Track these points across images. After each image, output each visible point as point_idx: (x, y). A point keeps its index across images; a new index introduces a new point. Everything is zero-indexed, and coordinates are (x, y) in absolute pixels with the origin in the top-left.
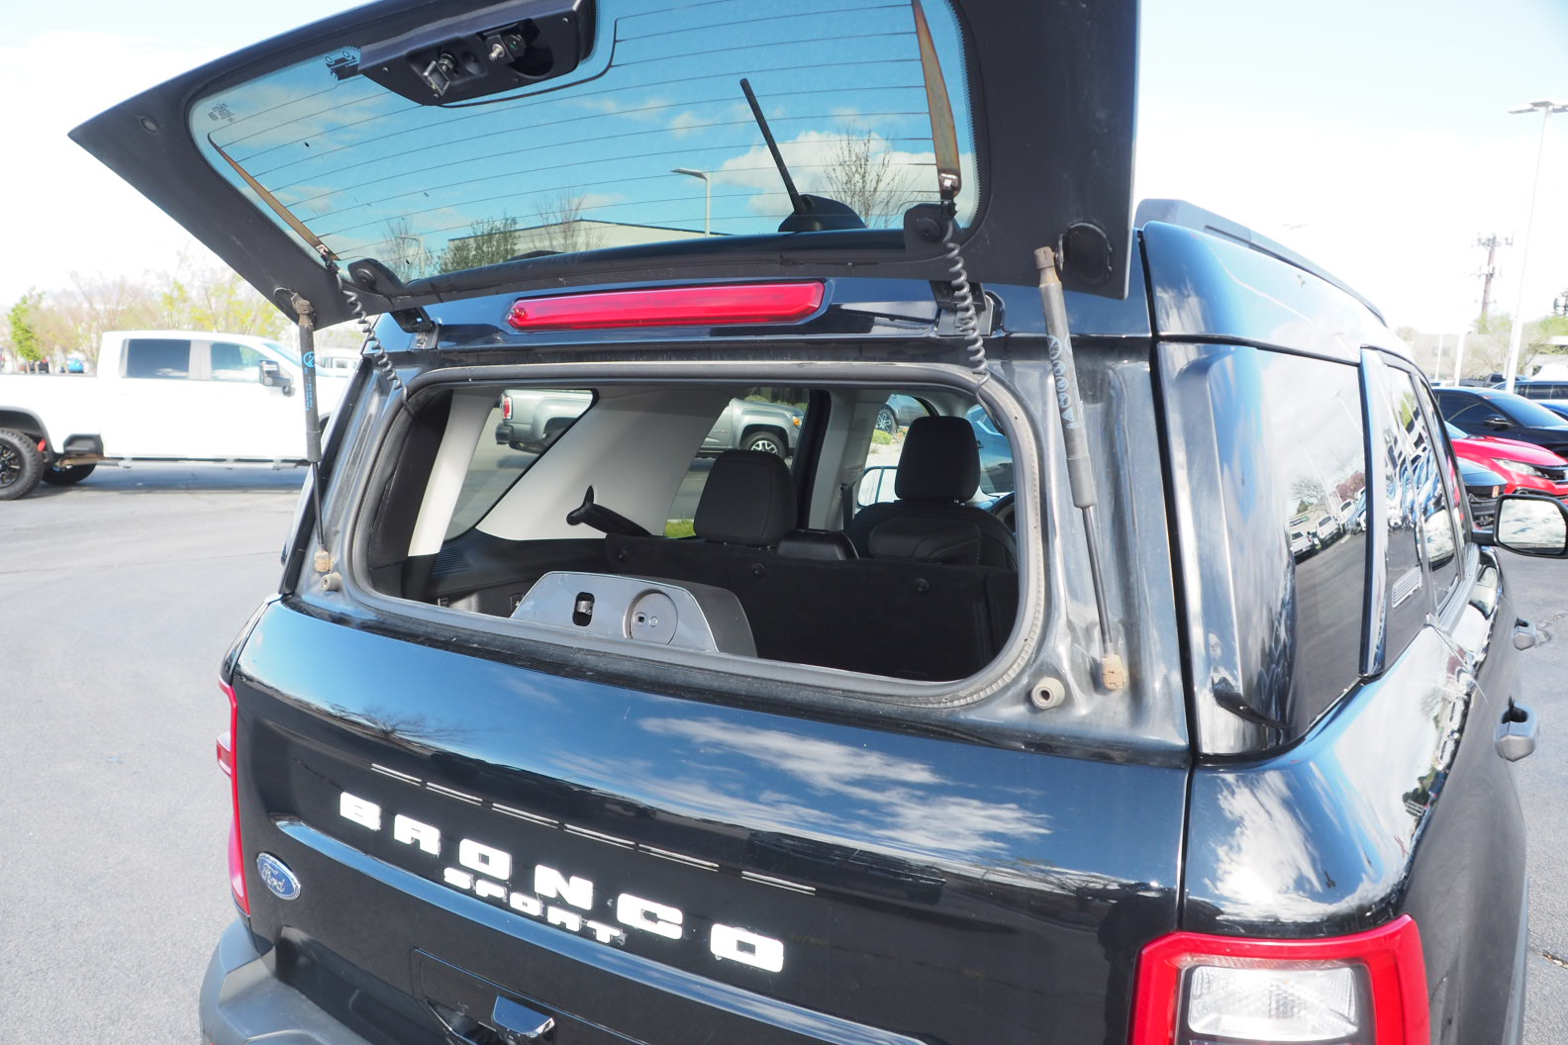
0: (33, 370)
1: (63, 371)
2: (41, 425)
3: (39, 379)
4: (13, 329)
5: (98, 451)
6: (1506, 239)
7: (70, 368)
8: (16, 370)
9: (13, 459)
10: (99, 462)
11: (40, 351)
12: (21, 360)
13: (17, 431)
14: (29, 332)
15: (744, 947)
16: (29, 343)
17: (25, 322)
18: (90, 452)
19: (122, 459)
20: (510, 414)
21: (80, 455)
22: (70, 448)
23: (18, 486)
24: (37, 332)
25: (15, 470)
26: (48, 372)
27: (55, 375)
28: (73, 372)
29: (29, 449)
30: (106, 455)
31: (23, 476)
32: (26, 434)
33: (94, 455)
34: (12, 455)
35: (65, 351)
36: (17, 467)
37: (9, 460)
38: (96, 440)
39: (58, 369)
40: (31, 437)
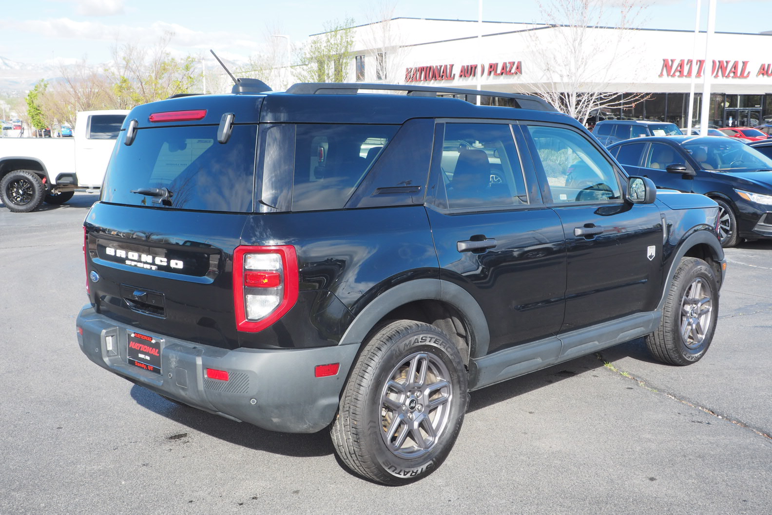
0: (41, 135)
1: (59, 136)
2: (44, 168)
3: (45, 141)
4: (28, 108)
5: (75, 183)
7: (63, 133)
8: (31, 135)
10: (75, 189)
11: (46, 123)
12: (34, 129)
13: (31, 171)
14: (39, 110)
16: (38, 117)
17: (36, 103)
18: (70, 183)
19: (88, 188)
20: (323, 158)
21: (65, 185)
22: (59, 181)
23: (32, 204)
24: (43, 109)
25: (30, 195)
26: (50, 136)
27: (54, 138)
28: (65, 136)
29: (37, 182)
30: (79, 185)
31: (34, 198)
32: (35, 173)
33: (73, 186)
35: (60, 122)
36: (31, 193)
37: (27, 189)
38: (73, 176)
39: (56, 135)
40: (39, 175)
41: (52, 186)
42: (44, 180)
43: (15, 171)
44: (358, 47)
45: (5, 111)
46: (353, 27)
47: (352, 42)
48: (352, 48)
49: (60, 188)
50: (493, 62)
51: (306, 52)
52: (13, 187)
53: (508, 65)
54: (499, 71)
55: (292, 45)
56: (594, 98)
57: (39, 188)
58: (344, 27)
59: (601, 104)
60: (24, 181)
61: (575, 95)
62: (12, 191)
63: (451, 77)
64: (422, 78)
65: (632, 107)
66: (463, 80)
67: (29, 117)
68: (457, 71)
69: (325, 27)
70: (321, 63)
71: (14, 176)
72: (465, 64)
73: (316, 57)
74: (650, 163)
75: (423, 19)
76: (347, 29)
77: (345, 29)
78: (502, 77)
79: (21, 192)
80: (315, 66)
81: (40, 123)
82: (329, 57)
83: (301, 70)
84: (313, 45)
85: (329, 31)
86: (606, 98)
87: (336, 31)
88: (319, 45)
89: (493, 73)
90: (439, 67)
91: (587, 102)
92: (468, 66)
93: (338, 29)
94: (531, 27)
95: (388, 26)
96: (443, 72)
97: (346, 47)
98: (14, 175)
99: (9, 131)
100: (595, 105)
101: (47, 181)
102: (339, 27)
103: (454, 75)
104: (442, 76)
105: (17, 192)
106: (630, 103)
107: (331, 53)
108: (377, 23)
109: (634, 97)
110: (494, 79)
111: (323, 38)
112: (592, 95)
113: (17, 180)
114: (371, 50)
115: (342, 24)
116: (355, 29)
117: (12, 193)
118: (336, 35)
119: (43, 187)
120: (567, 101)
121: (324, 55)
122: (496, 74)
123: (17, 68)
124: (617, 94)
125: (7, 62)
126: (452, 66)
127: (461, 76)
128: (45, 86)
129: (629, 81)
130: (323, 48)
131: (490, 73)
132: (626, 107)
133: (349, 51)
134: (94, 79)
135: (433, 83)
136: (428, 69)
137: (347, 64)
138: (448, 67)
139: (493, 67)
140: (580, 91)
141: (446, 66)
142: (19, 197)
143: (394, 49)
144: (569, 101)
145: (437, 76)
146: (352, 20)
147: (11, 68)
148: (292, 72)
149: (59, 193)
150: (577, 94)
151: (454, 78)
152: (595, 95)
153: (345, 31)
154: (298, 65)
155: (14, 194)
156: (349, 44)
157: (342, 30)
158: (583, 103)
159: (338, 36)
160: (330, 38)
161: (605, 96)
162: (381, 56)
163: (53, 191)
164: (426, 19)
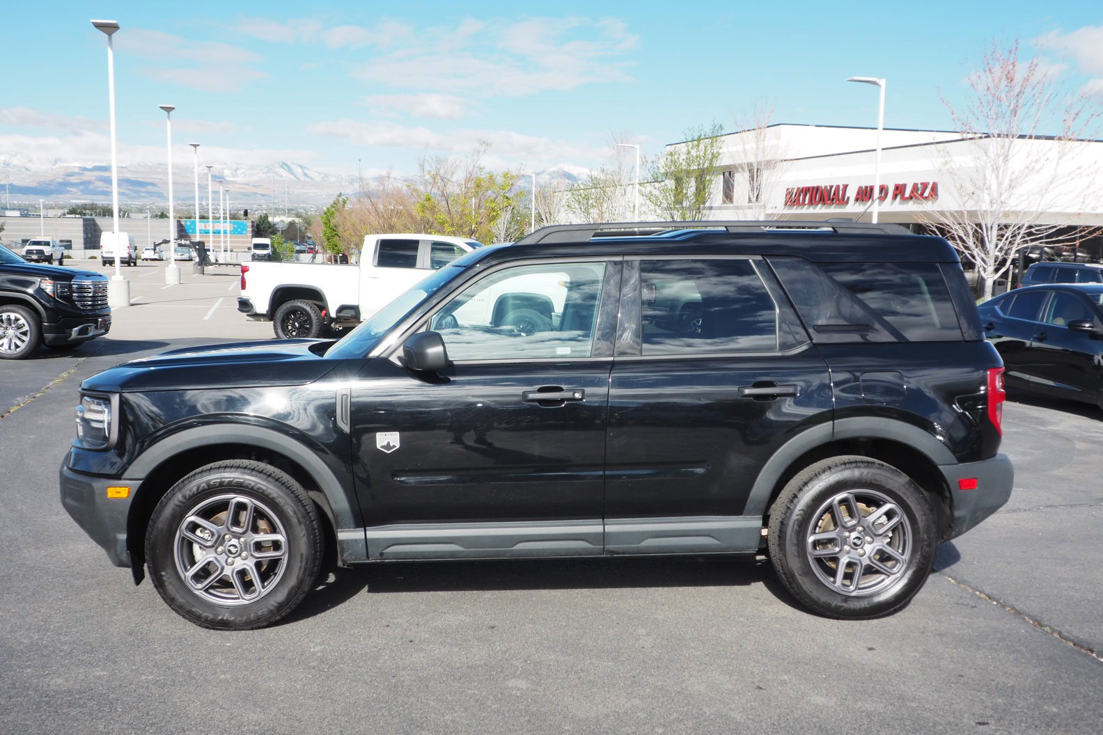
8: (325, 260)
9: (305, 321)
13: (309, 301)
25: (307, 328)
33: (355, 320)
34: (306, 318)
38: (355, 309)
40: (318, 306)
41: (332, 320)
42: (324, 312)
43: (293, 301)
44: (724, 161)
45: (300, 231)
46: (721, 136)
47: (719, 154)
48: (719, 162)
49: (340, 322)
50: (901, 182)
51: (660, 166)
52: (289, 319)
53: (919, 186)
54: (907, 194)
55: (643, 158)
56: (1023, 231)
57: (318, 321)
58: (710, 135)
59: (1032, 240)
60: (302, 313)
61: (995, 228)
62: (287, 323)
63: (844, 201)
64: (807, 201)
65: (1074, 245)
66: (859, 205)
67: (324, 239)
68: (851, 193)
69: (686, 135)
70: (678, 181)
71: (291, 307)
72: (863, 185)
73: (672, 172)
74: (1051, 318)
75: (812, 125)
76: (714, 137)
77: (710, 138)
78: (911, 202)
79: (297, 324)
80: (671, 183)
81: (336, 246)
82: (688, 173)
83: (652, 188)
84: (669, 157)
85: (690, 139)
86: (1038, 232)
87: (699, 140)
88: (676, 157)
89: (899, 197)
90: (829, 188)
91: (1012, 237)
92: (866, 187)
93: (703, 137)
94: (958, 136)
95: (763, 134)
96: (834, 194)
97: (711, 160)
98: (291, 305)
99: (302, 255)
100: (1024, 241)
101: (327, 314)
102: (703, 135)
103: (848, 198)
104: (833, 199)
105: (293, 325)
106: (1074, 239)
107: (692, 168)
108: (749, 131)
109: (1081, 231)
110: (900, 204)
111: (683, 148)
112: (1019, 228)
113: (294, 311)
114: (739, 165)
115: (708, 130)
116: (723, 138)
117: (287, 326)
118: (698, 146)
119: (321, 320)
120: (985, 235)
121: (682, 170)
122: (903, 198)
123: (319, 179)
124: (1055, 227)
125: (307, 172)
126: (846, 187)
127: (857, 200)
128: (344, 202)
129: (1074, 210)
130: (681, 161)
131: (895, 197)
132: (1067, 245)
133: (714, 165)
134: (397, 197)
135: (821, 208)
136: (815, 190)
137: (710, 181)
138: (841, 187)
139: (899, 189)
140: (1004, 221)
141: (838, 187)
142: (294, 331)
143: (770, 164)
144: (987, 236)
145: (826, 199)
146: (721, 126)
147: (311, 179)
148: (641, 191)
149: (341, 328)
150: (999, 226)
151: (847, 202)
152: (1024, 228)
153: (710, 141)
154: (648, 182)
155: (290, 327)
156: (715, 156)
157: (707, 138)
158: (1007, 239)
159: (702, 147)
160: (690, 150)
161: (1037, 230)
162: (754, 173)
163: (333, 325)
164: (817, 126)
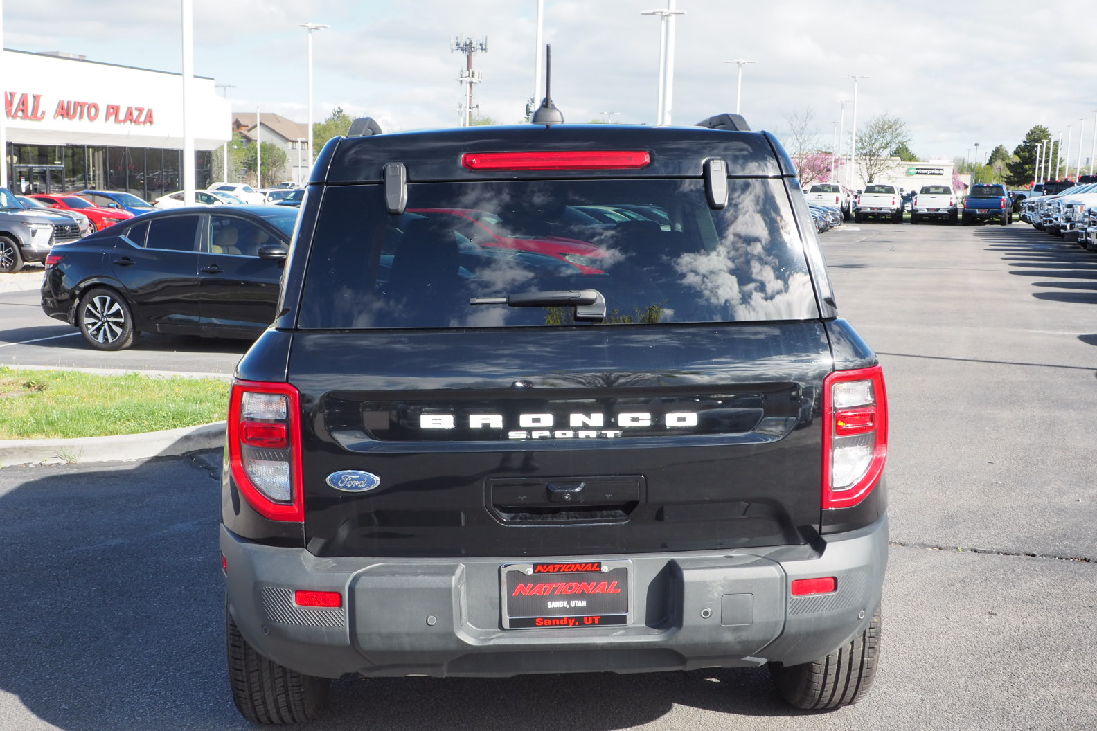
6: (481, 45)
15: (680, 419)
